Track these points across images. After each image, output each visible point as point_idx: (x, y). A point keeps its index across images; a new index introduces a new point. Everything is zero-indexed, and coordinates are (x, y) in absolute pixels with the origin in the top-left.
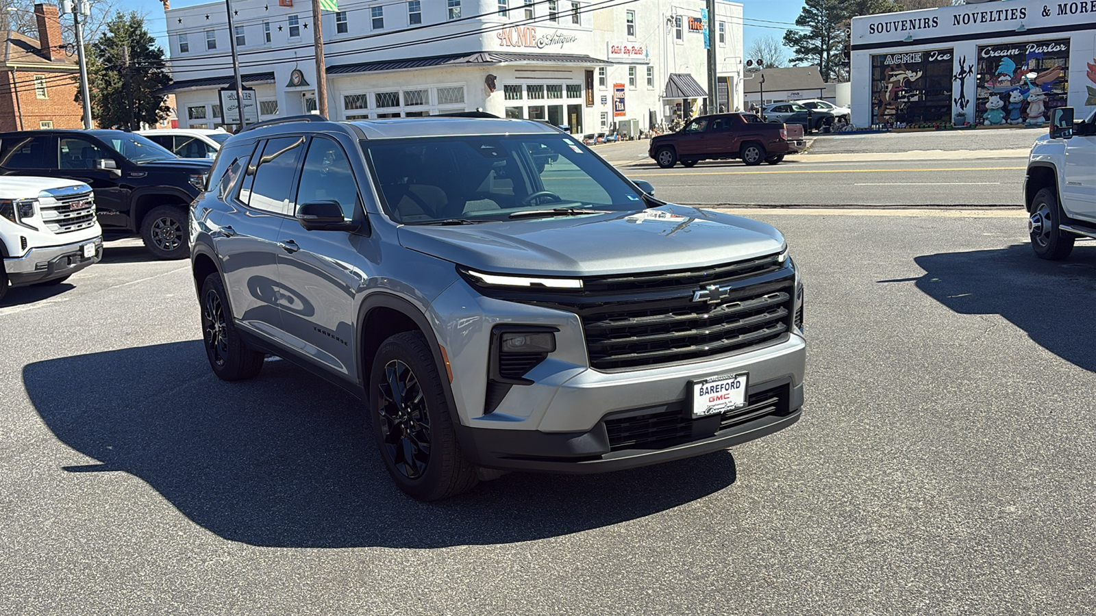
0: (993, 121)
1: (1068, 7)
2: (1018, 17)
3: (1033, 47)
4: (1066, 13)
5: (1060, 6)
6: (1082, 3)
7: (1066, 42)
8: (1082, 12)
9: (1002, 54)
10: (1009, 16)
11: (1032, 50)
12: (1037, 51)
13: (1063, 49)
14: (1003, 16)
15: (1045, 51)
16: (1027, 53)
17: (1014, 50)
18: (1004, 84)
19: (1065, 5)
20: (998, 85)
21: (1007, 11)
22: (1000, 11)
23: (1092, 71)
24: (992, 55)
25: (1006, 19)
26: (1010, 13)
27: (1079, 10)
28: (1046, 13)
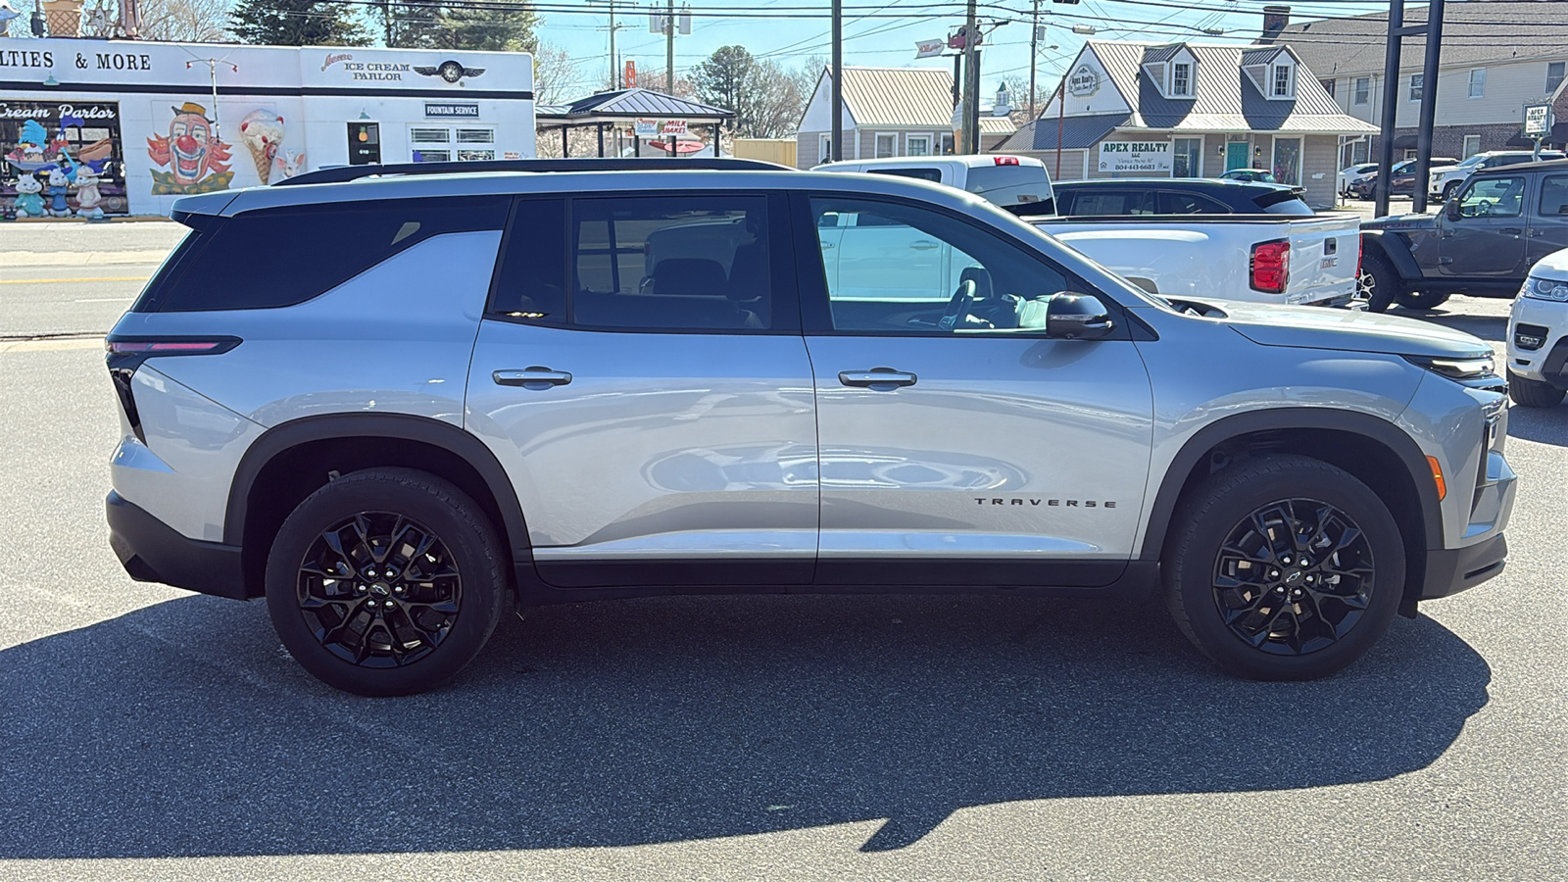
0: (30, 211)
1: (111, 59)
2: (42, 65)
3: (68, 109)
4: (108, 67)
5: (99, 56)
6: (129, 56)
7: (114, 107)
8: (130, 68)
9: (24, 115)
10: (29, 62)
11: (67, 114)
12: (74, 116)
13: (111, 116)
14: (19, 60)
15: (87, 116)
16: (61, 116)
17: (41, 111)
18: (34, 158)
19: (107, 56)
20: (26, 159)
21: (24, 53)
22: (14, 53)
23: (155, 149)
24: (10, 115)
25: (25, 65)
26: (29, 57)
27: (126, 65)
28: (81, 63)
